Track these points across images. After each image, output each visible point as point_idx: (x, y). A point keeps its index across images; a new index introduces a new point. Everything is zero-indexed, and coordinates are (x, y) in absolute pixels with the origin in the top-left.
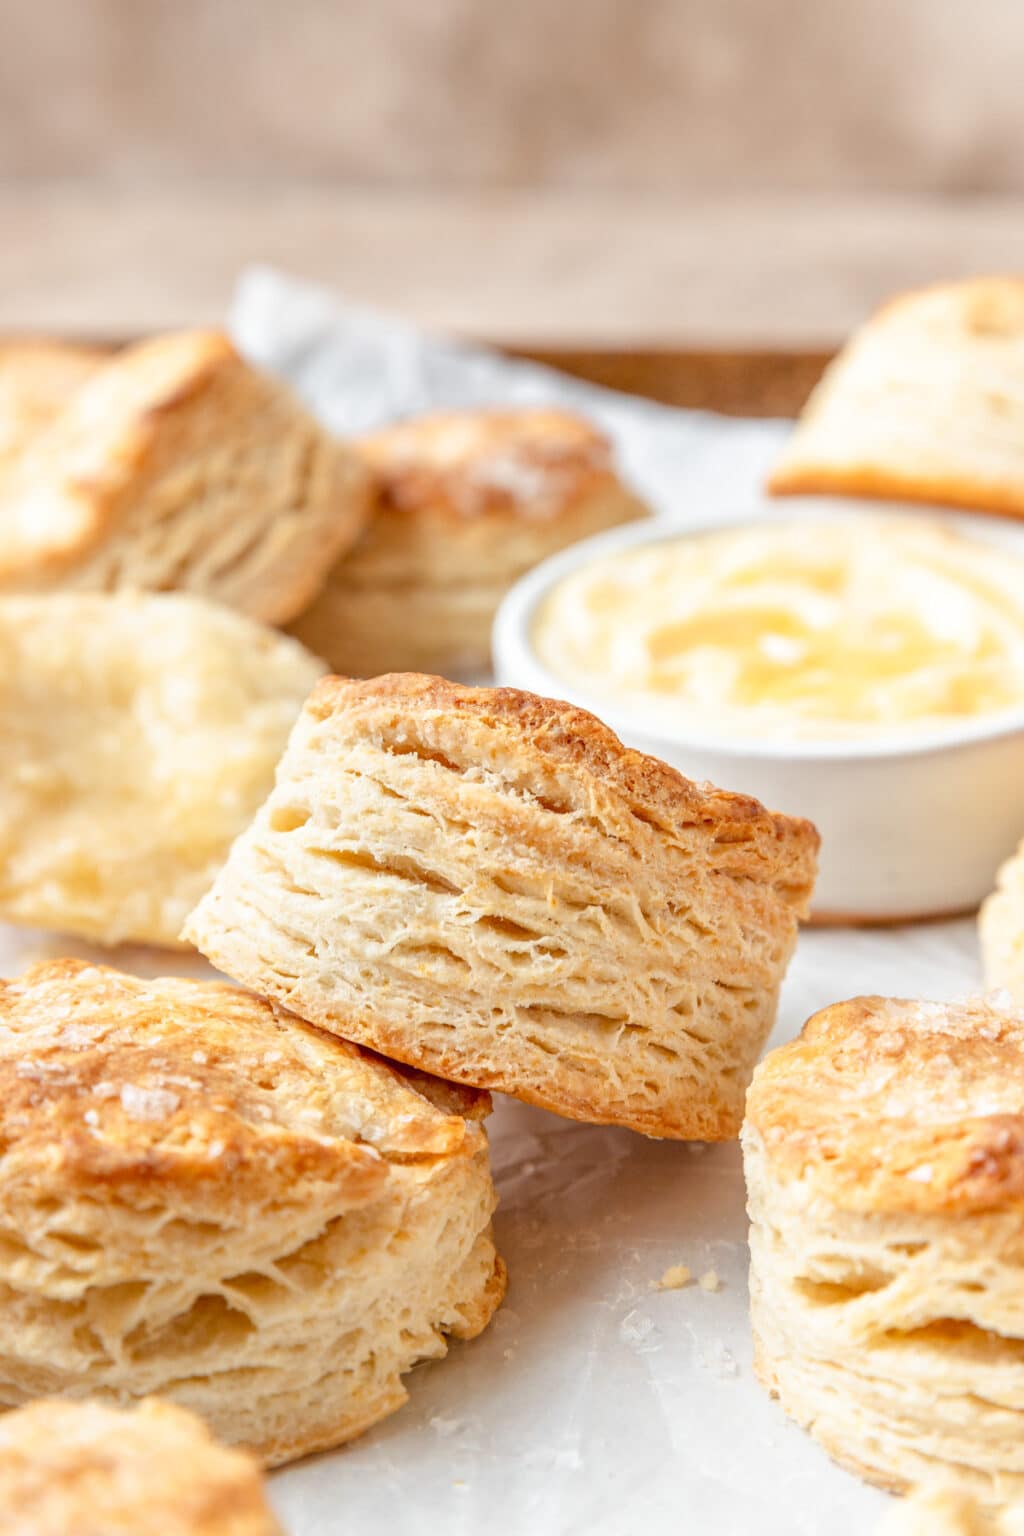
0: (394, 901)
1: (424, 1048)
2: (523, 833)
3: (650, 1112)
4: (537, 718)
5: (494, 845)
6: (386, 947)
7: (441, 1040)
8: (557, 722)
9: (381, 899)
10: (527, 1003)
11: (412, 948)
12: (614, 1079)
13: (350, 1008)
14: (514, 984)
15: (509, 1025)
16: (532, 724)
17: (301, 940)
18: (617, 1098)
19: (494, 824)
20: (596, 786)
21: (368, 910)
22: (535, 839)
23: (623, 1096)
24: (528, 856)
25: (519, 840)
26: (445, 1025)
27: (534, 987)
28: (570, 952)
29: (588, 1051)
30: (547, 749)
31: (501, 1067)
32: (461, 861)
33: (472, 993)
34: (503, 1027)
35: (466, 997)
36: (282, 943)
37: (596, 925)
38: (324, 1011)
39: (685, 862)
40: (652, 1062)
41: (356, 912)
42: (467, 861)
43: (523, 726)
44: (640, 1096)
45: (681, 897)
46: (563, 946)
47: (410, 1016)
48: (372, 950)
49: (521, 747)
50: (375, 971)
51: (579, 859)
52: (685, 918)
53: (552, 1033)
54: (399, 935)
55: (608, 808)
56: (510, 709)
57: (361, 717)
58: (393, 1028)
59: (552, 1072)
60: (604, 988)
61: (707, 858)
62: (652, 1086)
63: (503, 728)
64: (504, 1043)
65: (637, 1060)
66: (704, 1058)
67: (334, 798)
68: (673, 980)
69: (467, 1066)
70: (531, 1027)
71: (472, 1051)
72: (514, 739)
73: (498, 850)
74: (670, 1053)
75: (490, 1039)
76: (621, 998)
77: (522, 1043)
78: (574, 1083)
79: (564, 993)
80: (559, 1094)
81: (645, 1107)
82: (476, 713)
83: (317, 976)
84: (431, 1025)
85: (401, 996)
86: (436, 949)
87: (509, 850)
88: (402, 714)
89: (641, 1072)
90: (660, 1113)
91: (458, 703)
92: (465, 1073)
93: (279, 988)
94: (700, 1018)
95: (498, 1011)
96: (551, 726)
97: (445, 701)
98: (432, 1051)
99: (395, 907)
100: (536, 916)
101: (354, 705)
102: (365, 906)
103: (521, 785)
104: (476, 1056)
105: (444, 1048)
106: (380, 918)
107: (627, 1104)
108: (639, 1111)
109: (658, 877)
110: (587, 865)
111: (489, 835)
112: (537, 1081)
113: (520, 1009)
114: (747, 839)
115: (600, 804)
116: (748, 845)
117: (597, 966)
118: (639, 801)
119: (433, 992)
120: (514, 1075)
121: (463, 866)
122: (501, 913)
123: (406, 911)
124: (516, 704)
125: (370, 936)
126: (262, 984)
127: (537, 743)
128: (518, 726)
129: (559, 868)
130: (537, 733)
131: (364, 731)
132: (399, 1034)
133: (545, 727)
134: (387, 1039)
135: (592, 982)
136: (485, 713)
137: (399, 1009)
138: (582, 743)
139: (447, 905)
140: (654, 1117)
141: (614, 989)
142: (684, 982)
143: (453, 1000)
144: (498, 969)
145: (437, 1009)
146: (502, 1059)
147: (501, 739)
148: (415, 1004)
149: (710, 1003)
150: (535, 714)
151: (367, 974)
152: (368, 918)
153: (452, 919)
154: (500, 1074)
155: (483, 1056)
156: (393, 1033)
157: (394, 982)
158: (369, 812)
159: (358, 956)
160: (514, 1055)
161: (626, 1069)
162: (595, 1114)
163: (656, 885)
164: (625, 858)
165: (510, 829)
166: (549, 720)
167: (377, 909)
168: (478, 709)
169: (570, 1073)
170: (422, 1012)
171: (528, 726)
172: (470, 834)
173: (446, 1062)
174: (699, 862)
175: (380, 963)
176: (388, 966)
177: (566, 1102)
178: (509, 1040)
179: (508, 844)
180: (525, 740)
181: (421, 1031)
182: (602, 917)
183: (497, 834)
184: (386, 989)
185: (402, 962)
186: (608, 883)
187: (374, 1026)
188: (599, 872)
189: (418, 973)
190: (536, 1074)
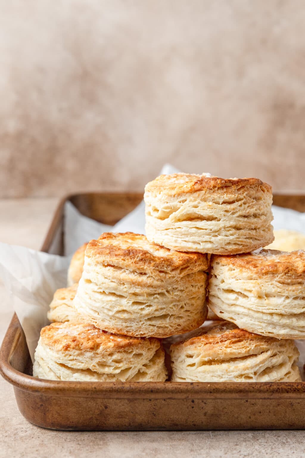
0: (113, 302)
1: (127, 331)
2: (136, 284)
3: (180, 331)
4: (134, 256)
5: (131, 288)
6: (114, 313)
7: (130, 329)
8: (138, 256)
9: (110, 302)
10: (146, 318)
11: (119, 312)
12: (170, 328)
13: (109, 326)
14: (143, 315)
15: (144, 323)
16: (133, 258)
17: (95, 311)
18: (172, 331)
19: (130, 283)
20: (150, 270)
21: (108, 305)
22: (139, 284)
23: (173, 330)
24: (139, 288)
25: (136, 285)
26: (130, 326)
27: (147, 315)
28: (153, 305)
29: (162, 324)
30: (137, 263)
31: (144, 333)
32: (125, 292)
33: (134, 319)
34: (142, 324)
35: (133, 320)
36: (92, 313)
37: (158, 298)
38: (104, 327)
39: (174, 279)
40: (177, 321)
41: (105, 306)
42: (126, 292)
43: (131, 259)
44: (177, 328)
45: (175, 286)
46: (151, 304)
47: (122, 326)
48: (111, 313)
49: (131, 265)
50: (112, 318)
51: (151, 286)
52: (177, 290)
53: (153, 323)
54: (116, 310)
55: (154, 274)
56: (127, 256)
57: (97, 260)
58: (119, 329)
59: (156, 331)
60: (163, 311)
61: (179, 276)
62: (179, 325)
63: (127, 261)
64: (144, 327)
65: (174, 322)
66: (190, 315)
67: (95, 280)
68: (178, 303)
69: (137, 334)
70: (149, 323)
71: (137, 330)
72: (129, 263)
73: (132, 288)
74: (181, 317)
75: (140, 327)
76: (167, 311)
77: (147, 326)
78: (161, 331)
79: (154, 314)
80: (158, 334)
81: (178, 330)
82: (120, 258)
83: (101, 320)
84: (127, 327)
85: (119, 322)
86: (124, 311)
87: (134, 288)
88: (105, 260)
89: (176, 324)
90: (182, 330)
91: (116, 255)
92: (137, 335)
93: (94, 322)
94: (186, 308)
95: (141, 321)
96: (137, 258)
97: (113, 255)
98: (129, 332)
99: (113, 304)
100: (144, 300)
101: (95, 256)
102: (107, 304)
103: (134, 272)
104: (138, 331)
105: (131, 331)
106: (111, 306)
107: (174, 331)
108: (177, 331)
109: (169, 284)
110: (152, 287)
111: (129, 285)
112: (153, 333)
113: (146, 320)
114: (188, 267)
115: (152, 273)
116: (188, 269)
117: (160, 307)
118: (160, 270)
119: (126, 320)
120: (147, 333)
121: (125, 293)
122: (136, 301)
123: (116, 304)
124: (128, 254)
125: (109, 310)
126: (90, 322)
127: (135, 263)
128: (130, 259)
129: (146, 289)
130: (134, 260)
131: (98, 263)
132: (121, 330)
133: (136, 258)
134: (119, 331)
135: (160, 310)
136: (122, 257)
137: (120, 325)
138: (145, 260)
139: (124, 301)
140: (181, 331)
141: (165, 310)
142: (181, 303)
143: (130, 321)
144: (138, 313)
145: (127, 323)
146: (144, 331)
147: (127, 263)
148: (123, 323)
149: (188, 304)
150: (133, 255)
151: (111, 318)
152: (108, 307)
153: (126, 305)
154: (145, 334)
155: (140, 331)
156: (120, 330)
157: (117, 320)
158: (103, 283)
159: (108, 315)
160: (146, 329)
161: (172, 325)
162: (167, 335)
163: (169, 286)
164: (160, 283)
165: (133, 283)
166: (136, 256)
167: (109, 305)
168: (121, 256)
169: (159, 329)
170: (124, 324)
171: (132, 259)
172: (125, 286)
173: (132, 334)
174: (177, 278)
175: (113, 316)
176: (115, 316)
177: (160, 336)
178: (145, 326)
179: (133, 286)
180: (132, 263)
181: (125, 328)
182: (158, 296)
183: (131, 285)
184: (116, 321)
185: (117, 315)
186: (158, 289)
187: (115, 329)
188: (155, 287)
189: (121, 317)
190: (152, 332)
